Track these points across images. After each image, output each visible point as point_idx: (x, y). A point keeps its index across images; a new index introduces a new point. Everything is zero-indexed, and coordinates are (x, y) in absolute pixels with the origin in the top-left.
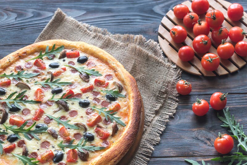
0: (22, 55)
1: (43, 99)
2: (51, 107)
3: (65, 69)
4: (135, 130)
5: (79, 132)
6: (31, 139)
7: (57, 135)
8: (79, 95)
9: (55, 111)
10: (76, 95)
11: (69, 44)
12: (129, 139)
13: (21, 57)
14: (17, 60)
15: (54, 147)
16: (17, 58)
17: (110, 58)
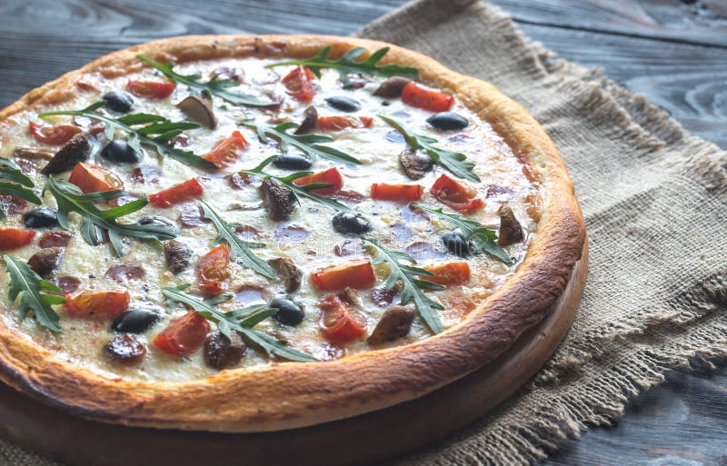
0: (266, 48)
1: (229, 164)
2: (235, 192)
3: (368, 123)
4: (460, 353)
5: (266, 285)
6: (95, 243)
7: (186, 264)
8: (355, 197)
9: (237, 205)
10: (345, 194)
11: (439, 72)
12: (418, 367)
13: (259, 51)
14: (242, 55)
15: (147, 291)
16: (246, 48)
17: (544, 148)
